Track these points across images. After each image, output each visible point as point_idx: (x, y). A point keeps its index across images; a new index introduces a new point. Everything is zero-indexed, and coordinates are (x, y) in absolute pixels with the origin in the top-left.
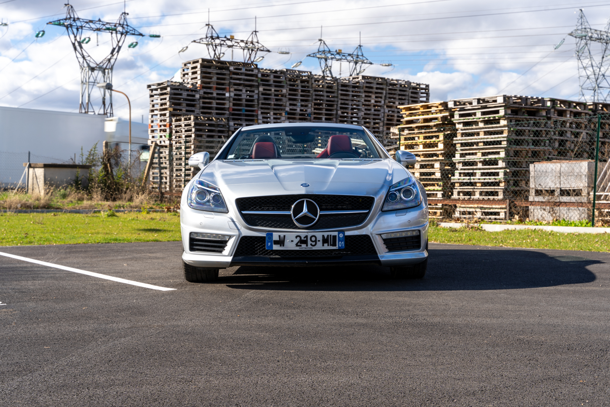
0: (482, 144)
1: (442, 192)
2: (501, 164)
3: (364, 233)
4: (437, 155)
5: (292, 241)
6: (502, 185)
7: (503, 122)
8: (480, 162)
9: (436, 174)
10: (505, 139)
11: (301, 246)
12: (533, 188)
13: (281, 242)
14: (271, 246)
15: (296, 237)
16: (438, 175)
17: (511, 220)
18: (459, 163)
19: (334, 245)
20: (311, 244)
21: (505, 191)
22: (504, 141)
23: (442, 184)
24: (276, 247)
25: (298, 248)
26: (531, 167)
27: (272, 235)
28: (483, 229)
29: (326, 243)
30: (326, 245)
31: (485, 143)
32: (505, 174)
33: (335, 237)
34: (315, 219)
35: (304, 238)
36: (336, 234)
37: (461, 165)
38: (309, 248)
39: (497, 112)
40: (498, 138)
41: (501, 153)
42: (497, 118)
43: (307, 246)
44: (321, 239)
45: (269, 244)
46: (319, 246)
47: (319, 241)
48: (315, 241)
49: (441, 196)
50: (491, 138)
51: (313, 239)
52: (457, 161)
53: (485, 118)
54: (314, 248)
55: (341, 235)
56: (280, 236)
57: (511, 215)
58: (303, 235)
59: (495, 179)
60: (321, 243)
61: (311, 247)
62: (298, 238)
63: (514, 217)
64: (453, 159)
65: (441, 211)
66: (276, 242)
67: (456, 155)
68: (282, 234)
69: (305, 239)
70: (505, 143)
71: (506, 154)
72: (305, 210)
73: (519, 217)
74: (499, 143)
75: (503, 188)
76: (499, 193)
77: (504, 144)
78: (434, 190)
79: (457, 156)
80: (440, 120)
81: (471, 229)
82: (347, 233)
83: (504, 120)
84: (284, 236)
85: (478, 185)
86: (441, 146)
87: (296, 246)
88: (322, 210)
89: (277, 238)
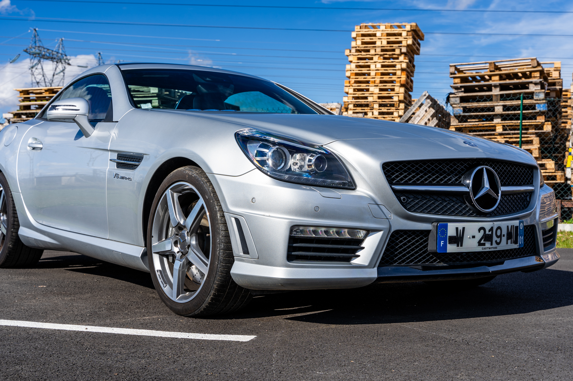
3: (532, 223)
5: (474, 237)
11: (484, 244)
13: (458, 239)
14: (445, 246)
15: (479, 230)
19: (516, 242)
20: (496, 242)
24: (451, 248)
25: (480, 249)
27: (446, 227)
29: (509, 239)
33: (516, 228)
34: (498, 199)
35: (489, 231)
36: (516, 223)
38: (493, 248)
43: (492, 244)
44: (505, 232)
46: (503, 245)
47: (504, 236)
48: (501, 236)
51: (499, 232)
54: (499, 248)
55: (521, 226)
58: (487, 226)
61: (496, 246)
62: (482, 232)
66: (452, 240)
68: (461, 226)
69: (490, 233)
72: (487, 185)
84: (464, 228)
87: (479, 245)
88: (504, 185)
89: (454, 234)
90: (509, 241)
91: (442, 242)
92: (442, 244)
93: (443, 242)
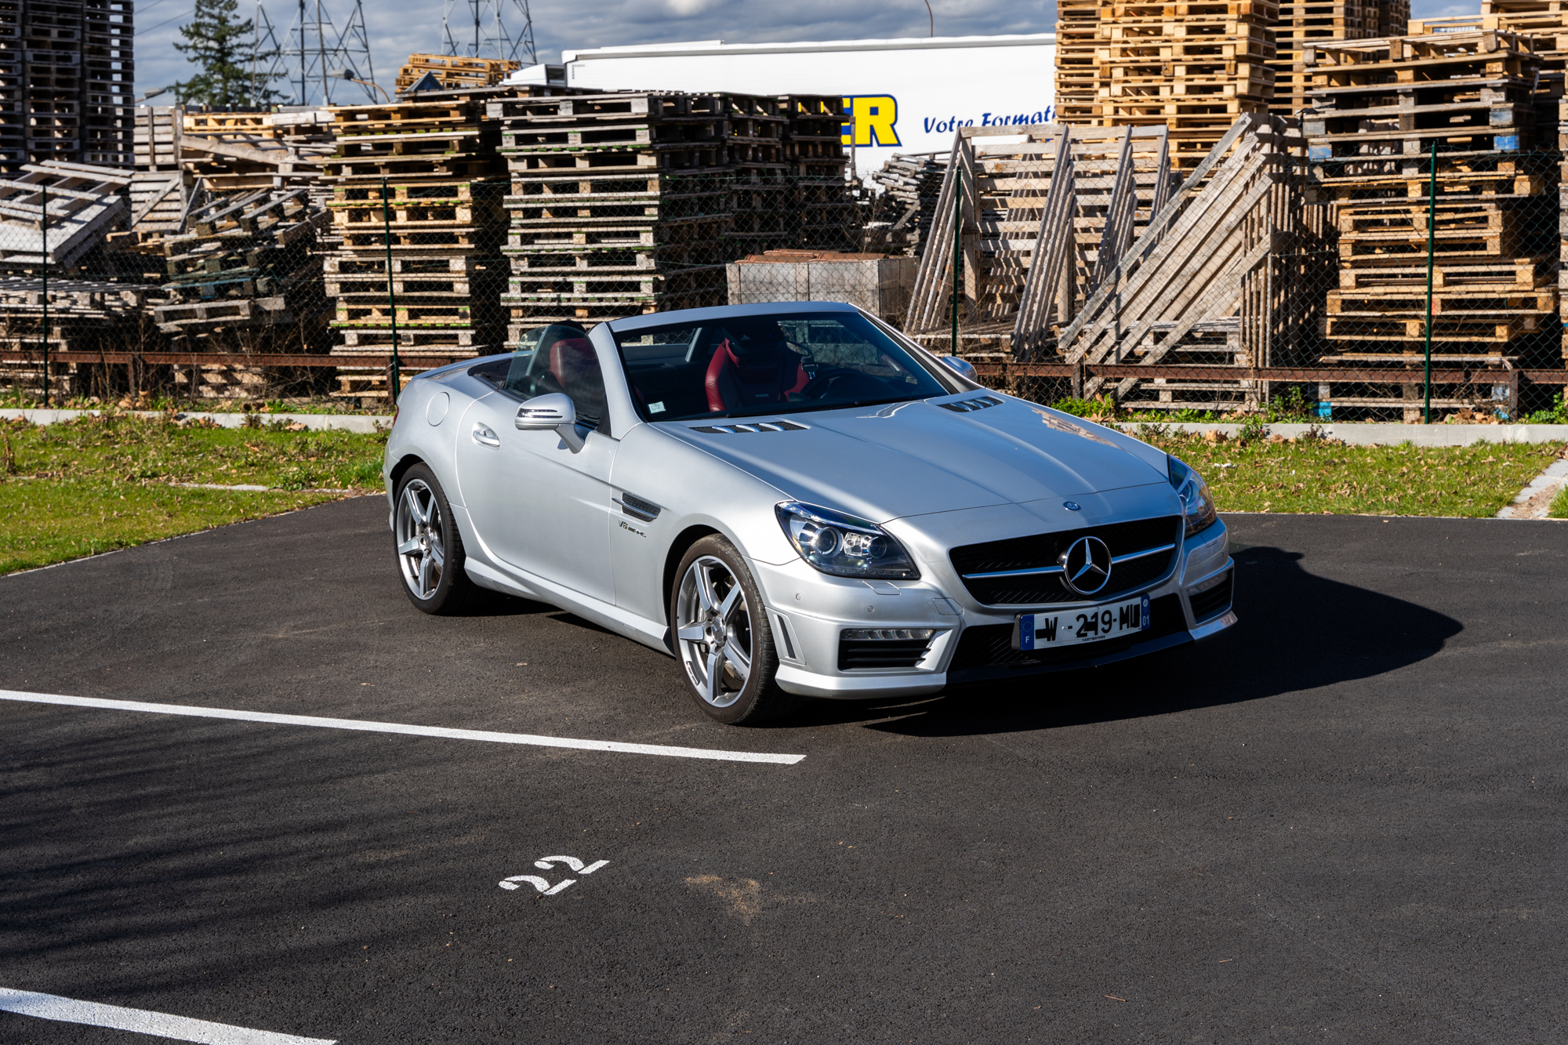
0: (587, 213)
1: (473, 332)
2: (643, 262)
3: (1171, 591)
4: (453, 239)
5: (1070, 627)
6: (650, 313)
7: (645, 161)
8: (583, 257)
9: (457, 287)
10: (657, 202)
11: (1085, 635)
13: (1049, 632)
14: (1031, 642)
15: (1078, 619)
16: (462, 289)
19: (1136, 625)
20: (1103, 630)
22: (650, 206)
23: (468, 311)
24: (1039, 644)
25: (1080, 641)
26: (731, 270)
27: (1032, 619)
29: (1124, 622)
31: (595, 211)
32: (657, 286)
33: (1137, 607)
34: (1106, 576)
35: (1092, 617)
36: (1137, 601)
37: (525, 263)
38: (1099, 637)
39: (631, 135)
40: (635, 199)
41: (643, 236)
42: (629, 150)
43: (1096, 633)
44: (1118, 615)
46: (1116, 632)
47: (1115, 620)
48: (1110, 622)
49: (471, 343)
50: (613, 198)
51: (1107, 618)
52: (516, 254)
53: (596, 148)
54: (1108, 636)
55: (1145, 602)
58: (1089, 613)
59: (632, 299)
60: (1116, 625)
61: (1103, 634)
62: (1082, 620)
64: (502, 248)
66: (1041, 634)
67: (510, 238)
68: (1051, 616)
69: (1094, 620)
70: (655, 211)
71: (655, 240)
72: (1089, 561)
74: (640, 210)
77: (652, 214)
78: (447, 327)
79: (514, 240)
80: (457, 149)
82: (1153, 595)
83: (649, 155)
84: (1056, 619)
85: (579, 313)
86: (464, 215)
87: (1078, 637)
88: (1115, 554)
89: (1043, 626)
90: (1125, 626)
91: (1027, 637)
92: (1027, 640)
93: (1029, 636)
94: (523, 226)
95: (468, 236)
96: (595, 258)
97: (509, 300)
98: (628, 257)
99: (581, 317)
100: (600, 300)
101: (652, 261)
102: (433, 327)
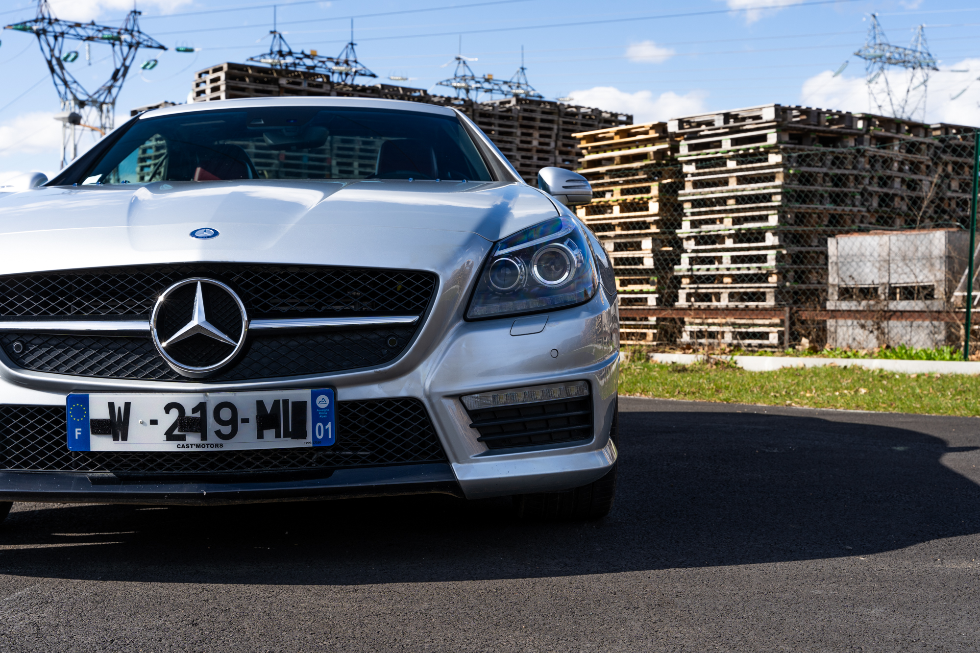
0: (731, 202)
1: (657, 296)
2: (771, 239)
3: (403, 393)
4: (646, 225)
5: (154, 422)
6: (773, 279)
7: (774, 159)
8: (730, 236)
9: (645, 261)
10: (779, 190)
11: (182, 438)
12: (833, 285)
13: (116, 425)
14: (86, 439)
15: (168, 408)
16: (649, 263)
17: (794, 348)
18: (688, 238)
19: (299, 432)
20: (218, 433)
21: (779, 292)
22: (776, 194)
23: (656, 280)
24: (101, 444)
25: (172, 447)
26: (831, 242)
27: (85, 401)
28: (739, 365)
29: (269, 427)
30: (269, 434)
31: (740, 200)
32: (779, 258)
33: (300, 407)
34: (234, 347)
35: (194, 410)
36: (305, 395)
37: (692, 242)
38: (212, 446)
39: (763, 138)
40: (765, 188)
41: (770, 218)
42: (762, 150)
43: (204, 437)
44: (251, 413)
45: (78, 432)
46: (247, 440)
47: (246, 421)
48: (233, 422)
49: (655, 303)
50: (750, 189)
51: (226, 414)
52: (685, 235)
53: (738, 150)
54: (229, 446)
55: (323, 402)
56: (111, 405)
57: (795, 338)
58: (189, 402)
59: (760, 268)
60: (247, 430)
61: (219, 441)
62: (174, 414)
63: (800, 341)
64: (677, 231)
65: (655, 331)
66: (100, 427)
67: (683, 223)
68: (119, 400)
69: (198, 415)
70: (779, 197)
71: (779, 221)
72: (198, 318)
73: (810, 342)
74: (767, 197)
75: (775, 285)
76: (768, 296)
77: (777, 200)
78: (641, 292)
79: (686, 225)
80: (652, 158)
81: (714, 367)
82: (346, 394)
83: (777, 153)
84: (128, 405)
85: (727, 280)
86: (654, 207)
87: (168, 439)
89: (104, 414)
91: (77, 430)
92: (77, 434)
93: (80, 429)
94: (693, 214)
95: (656, 223)
96: (738, 237)
97: (680, 270)
98: (759, 235)
99: (727, 283)
100: (739, 269)
101: (777, 238)
102: (632, 292)
